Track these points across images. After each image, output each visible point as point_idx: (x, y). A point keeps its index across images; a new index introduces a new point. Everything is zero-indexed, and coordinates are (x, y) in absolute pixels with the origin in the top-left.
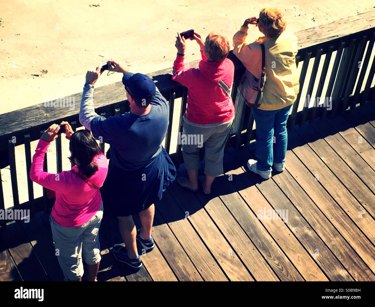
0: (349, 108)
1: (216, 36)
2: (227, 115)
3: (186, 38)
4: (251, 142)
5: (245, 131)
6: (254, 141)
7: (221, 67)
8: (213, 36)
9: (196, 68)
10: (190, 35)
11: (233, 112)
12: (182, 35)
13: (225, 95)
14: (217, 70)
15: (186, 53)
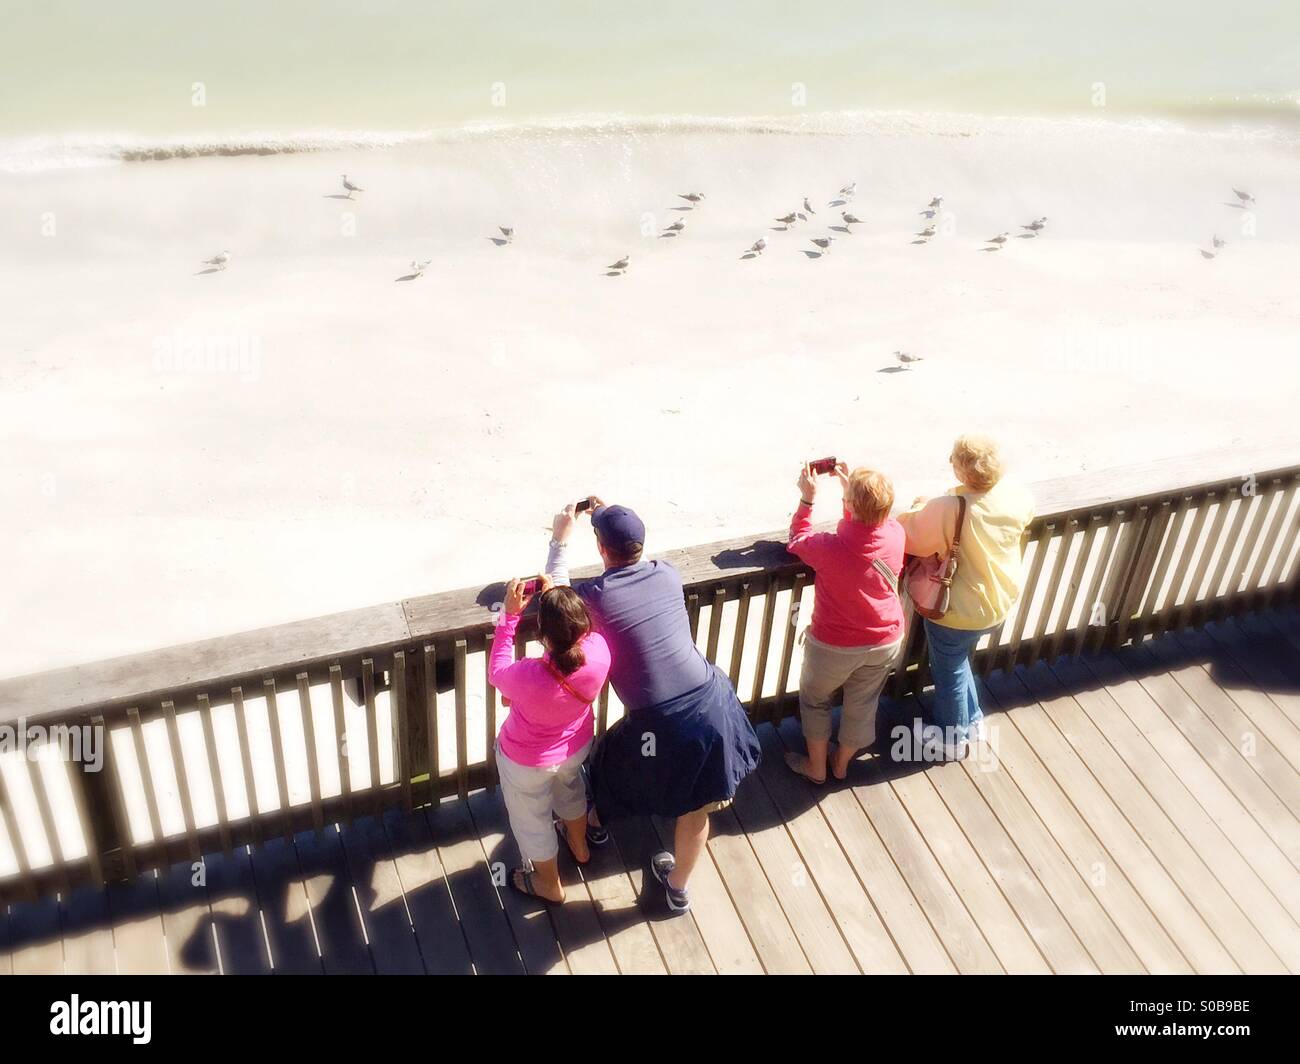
0: (1130, 641)
1: (868, 472)
2: (890, 631)
3: (819, 472)
4: (925, 689)
5: (916, 666)
6: (933, 687)
7: (878, 532)
8: (862, 473)
9: (832, 533)
10: (826, 466)
11: (902, 625)
12: (813, 466)
13: (885, 587)
14: (871, 539)
15: (817, 500)
